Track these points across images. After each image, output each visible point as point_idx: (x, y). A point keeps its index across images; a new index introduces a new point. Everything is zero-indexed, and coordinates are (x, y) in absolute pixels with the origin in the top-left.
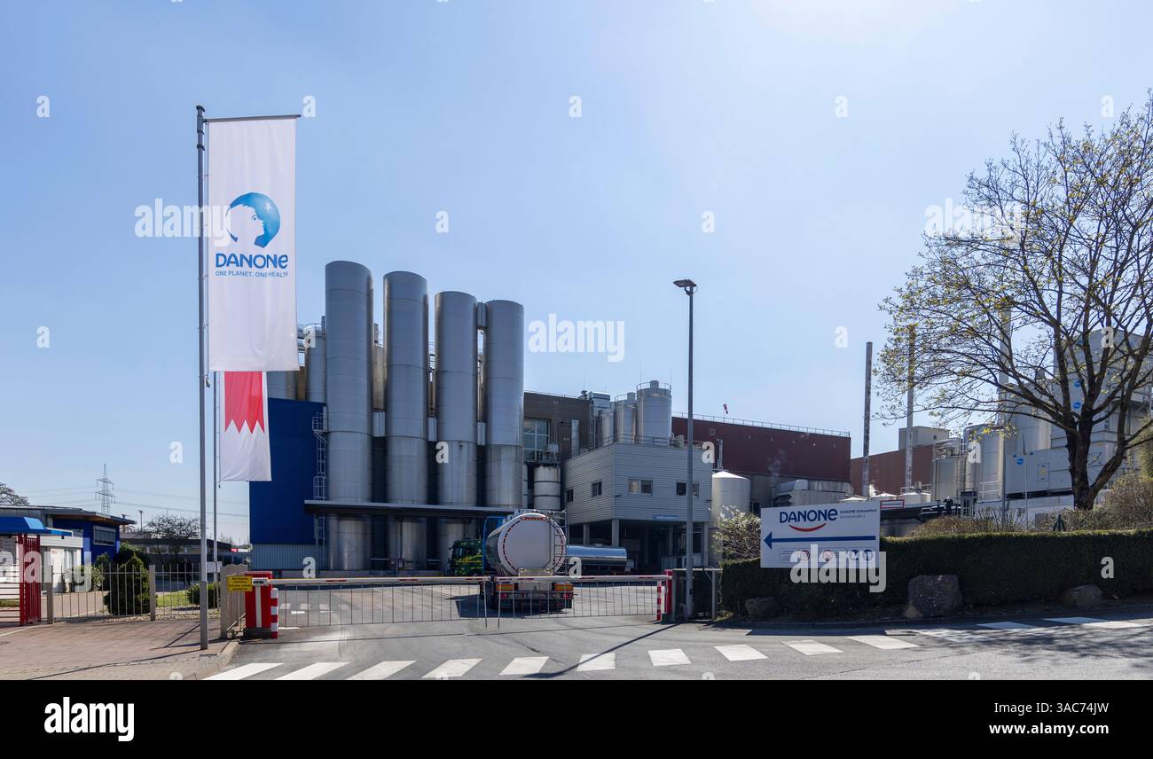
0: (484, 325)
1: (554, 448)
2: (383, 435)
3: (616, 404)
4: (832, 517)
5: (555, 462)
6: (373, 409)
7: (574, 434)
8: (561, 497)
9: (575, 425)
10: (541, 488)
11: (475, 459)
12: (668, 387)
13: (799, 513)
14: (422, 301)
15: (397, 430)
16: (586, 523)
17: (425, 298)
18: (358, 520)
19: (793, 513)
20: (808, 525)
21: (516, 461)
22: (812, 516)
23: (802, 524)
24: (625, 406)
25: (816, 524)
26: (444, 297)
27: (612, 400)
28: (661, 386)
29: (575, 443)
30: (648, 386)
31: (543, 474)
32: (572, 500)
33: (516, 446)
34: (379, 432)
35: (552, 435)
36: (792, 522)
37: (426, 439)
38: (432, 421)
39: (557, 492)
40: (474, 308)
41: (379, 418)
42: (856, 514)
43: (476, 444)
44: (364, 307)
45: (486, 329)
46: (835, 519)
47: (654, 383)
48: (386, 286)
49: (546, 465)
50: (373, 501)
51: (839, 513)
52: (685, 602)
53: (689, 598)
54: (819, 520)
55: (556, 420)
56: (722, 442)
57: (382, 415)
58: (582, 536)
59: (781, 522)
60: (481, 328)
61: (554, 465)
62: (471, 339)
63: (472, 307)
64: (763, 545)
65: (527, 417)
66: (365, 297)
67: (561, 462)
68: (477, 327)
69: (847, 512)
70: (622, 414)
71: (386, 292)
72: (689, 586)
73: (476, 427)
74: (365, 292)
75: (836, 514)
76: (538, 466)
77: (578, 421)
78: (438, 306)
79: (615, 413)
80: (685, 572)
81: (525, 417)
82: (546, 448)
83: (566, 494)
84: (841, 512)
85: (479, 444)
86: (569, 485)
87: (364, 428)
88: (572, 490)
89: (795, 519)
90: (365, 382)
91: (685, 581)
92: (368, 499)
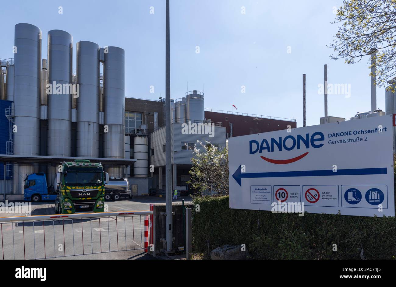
0: (103, 60)
1: (144, 127)
2: (46, 118)
3: (177, 103)
4: (317, 143)
5: (146, 134)
6: (40, 104)
7: (156, 120)
8: (148, 153)
9: (156, 115)
10: (137, 148)
11: (98, 132)
12: (202, 94)
13: (273, 140)
14: (69, 46)
15: (54, 115)
16: (161, 167)
17: (70, 45)
18: (30, 166)
19: (265, 141)
20: (284, 155)
21: (121, 133)
22: (289, 143)
23: (277, 154)
24: (181, 105)
25: (296, 153)
26: (82, 44)
27: (175, 102)
28: (198, 93)
29: (156, 125)
30: (192, 93)
31: (138, 140)
32: (154, 154)
33: (120, 125)
34: (44, 117)
35: (144, 120)
36: (265, 153)
37: (70, 121)
38: (74, 111)
39: (146, 150)
40: (98, 50)
41: (44, 109)
42: (353, 137)
43: (98, 123)
44: (36, 49)
45: (105, 62)
46: (322, 145)
47: (195, 92)
48: (49, 37)
49: (140, 136)
50: (40, 154)
51: (326, 136)
52: (165, 237)
53: (169, 234)
54: (299, 148)
55: (146, 113)
56: (232, 124)
57: (46, 107)
58: (159, 174)
59: (251, 152)
60: (102, 61)
61: (144, 136)
62: (96, 67)
63: (96, 50)
64: (232, 182)
65: (127, 111)
66: (37, 43)
67: (148, 135)
68: (99, 61)
69: (338, 135)
70: (179, 109)
71: (49, 41)
72: (169, 221)
73: (98, 114)
74: (37, 40)
75: (323, 138)
76: (136, 136)
77: (157, 113)
78: (78, 49)
79: (175, 108)
80: (164, 207)
81: (126, 111)
82: (140, 127)
83: (151, 151)
84: (330, 136)
85: (100, 123)
86: (152, 147)
87: (35, 115)
88: (154, 149)
89: (268, 148)
90: (35, 89)
91: (165, 217)
92: (36, 154)
